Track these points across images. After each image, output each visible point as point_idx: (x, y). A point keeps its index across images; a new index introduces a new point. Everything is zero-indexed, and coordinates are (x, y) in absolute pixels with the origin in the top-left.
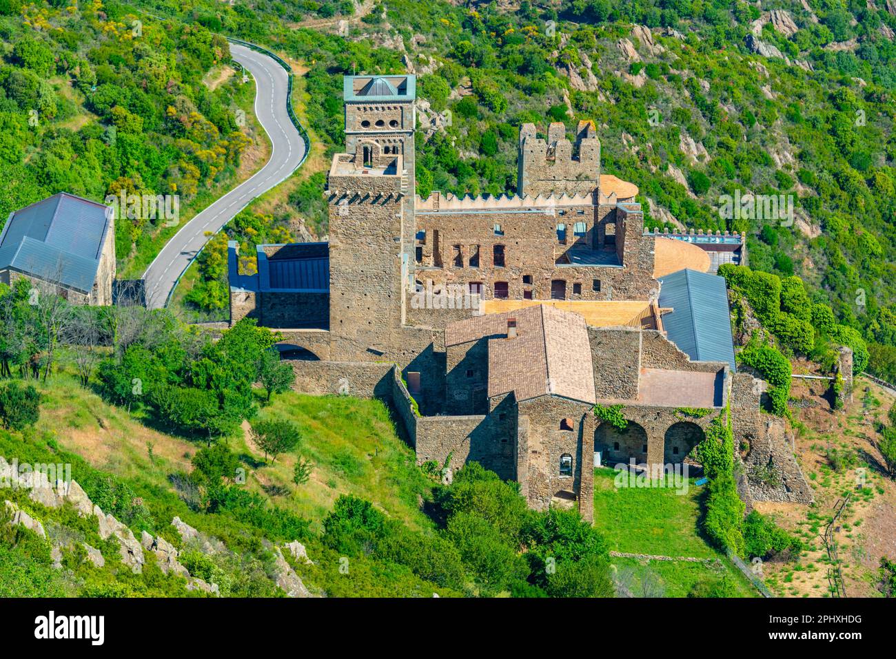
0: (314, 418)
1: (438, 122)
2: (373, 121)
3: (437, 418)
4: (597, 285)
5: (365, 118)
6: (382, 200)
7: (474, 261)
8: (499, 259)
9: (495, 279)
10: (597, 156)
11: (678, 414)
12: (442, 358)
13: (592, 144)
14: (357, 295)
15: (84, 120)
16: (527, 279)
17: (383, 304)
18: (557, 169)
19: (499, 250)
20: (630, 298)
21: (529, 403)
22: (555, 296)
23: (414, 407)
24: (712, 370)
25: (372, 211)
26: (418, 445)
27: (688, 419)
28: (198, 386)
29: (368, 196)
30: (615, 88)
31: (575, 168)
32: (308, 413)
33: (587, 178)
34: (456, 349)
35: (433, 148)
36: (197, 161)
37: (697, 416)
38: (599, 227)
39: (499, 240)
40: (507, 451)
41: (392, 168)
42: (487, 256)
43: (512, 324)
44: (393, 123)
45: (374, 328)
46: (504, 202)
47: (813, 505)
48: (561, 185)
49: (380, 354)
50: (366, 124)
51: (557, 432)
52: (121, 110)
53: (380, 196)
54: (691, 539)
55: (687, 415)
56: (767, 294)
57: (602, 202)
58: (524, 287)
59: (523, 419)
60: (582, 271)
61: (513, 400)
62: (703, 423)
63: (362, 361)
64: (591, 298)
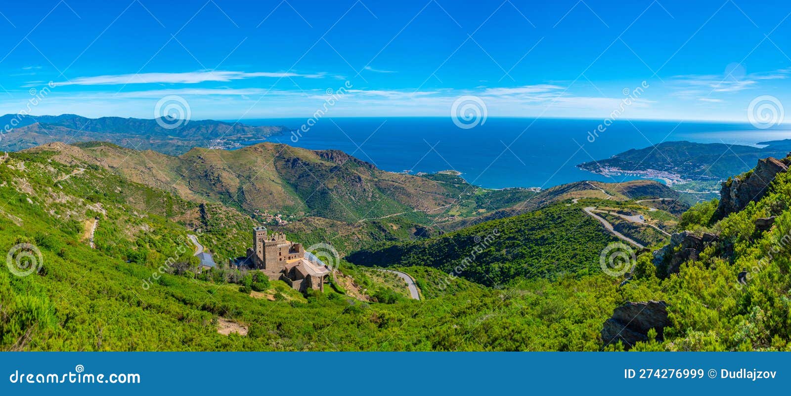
3: (296, 281)
12: (286, 270)
14: (271, 262)
16: (285, 257)
19: (280, 253)
21: (313, 275)
22: (289, 259)
23: (291, 280)
26: (293, 287)
27: (327, 274)
28: (261, 282)
33: (284, 241)
40: (309, 284)
43: (300, 263)
45: (273, 268)
51: (317, 279)
59: (312, 278)
60: (293, 255)
61: (309, 276)
62: (329, 274)
63: (272, 274)
64: (294, 258)
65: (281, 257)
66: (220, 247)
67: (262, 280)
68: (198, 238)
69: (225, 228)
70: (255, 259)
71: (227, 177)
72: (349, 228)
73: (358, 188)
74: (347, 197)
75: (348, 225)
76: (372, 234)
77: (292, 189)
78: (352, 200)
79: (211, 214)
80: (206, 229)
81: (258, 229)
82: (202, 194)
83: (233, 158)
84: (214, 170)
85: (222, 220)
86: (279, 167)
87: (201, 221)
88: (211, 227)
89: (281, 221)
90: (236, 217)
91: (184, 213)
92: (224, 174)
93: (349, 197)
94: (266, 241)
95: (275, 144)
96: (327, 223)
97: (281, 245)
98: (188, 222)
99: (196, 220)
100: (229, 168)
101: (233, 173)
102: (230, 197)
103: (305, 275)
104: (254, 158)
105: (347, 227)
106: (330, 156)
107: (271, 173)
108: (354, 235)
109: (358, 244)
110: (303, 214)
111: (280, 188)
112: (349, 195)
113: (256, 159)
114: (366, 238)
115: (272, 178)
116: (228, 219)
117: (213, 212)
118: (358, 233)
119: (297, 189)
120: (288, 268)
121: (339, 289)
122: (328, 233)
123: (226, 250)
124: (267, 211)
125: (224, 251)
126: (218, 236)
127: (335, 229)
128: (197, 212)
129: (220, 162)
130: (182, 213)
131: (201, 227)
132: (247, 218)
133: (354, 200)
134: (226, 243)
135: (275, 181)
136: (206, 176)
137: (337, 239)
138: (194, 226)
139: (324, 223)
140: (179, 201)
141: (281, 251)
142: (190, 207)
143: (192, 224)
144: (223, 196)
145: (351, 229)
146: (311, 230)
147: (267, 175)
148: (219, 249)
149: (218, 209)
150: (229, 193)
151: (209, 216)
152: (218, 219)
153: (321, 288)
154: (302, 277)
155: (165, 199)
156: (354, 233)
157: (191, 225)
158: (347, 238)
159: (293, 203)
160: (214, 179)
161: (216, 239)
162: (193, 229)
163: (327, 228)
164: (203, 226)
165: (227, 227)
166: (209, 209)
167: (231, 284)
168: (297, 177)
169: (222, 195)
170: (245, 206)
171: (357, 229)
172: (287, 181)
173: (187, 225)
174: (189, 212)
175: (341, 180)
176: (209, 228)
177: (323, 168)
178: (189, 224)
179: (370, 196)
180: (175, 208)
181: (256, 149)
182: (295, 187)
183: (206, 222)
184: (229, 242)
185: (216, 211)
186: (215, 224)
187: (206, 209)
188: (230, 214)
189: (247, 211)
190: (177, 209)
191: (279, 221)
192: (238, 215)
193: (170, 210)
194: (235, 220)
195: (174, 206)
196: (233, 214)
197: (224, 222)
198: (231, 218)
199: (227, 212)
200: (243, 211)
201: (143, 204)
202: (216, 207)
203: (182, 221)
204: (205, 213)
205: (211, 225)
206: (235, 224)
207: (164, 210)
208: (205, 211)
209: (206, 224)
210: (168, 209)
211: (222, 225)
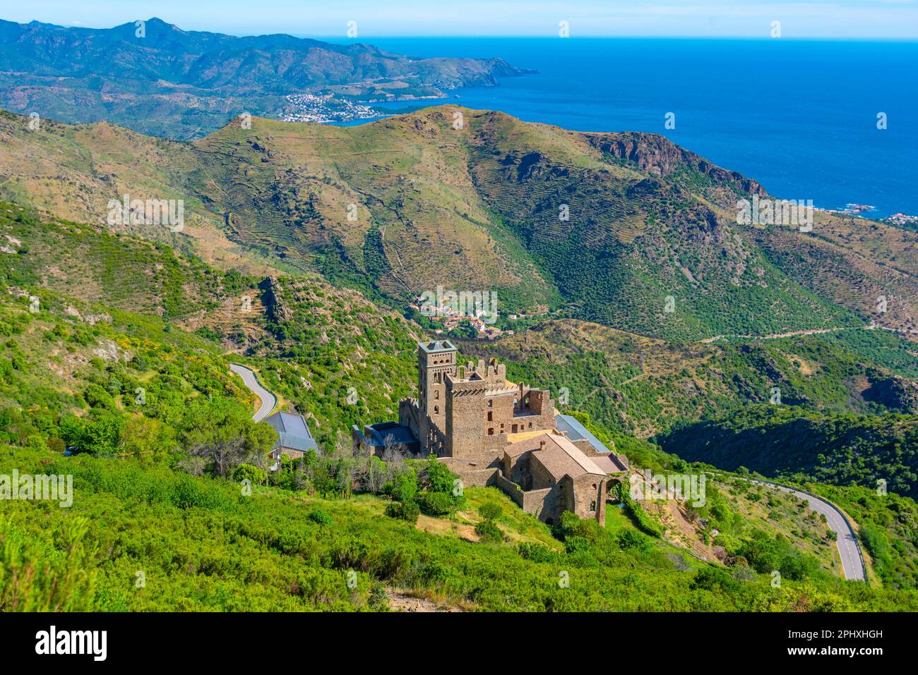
3: (532, 492)
4: (530, 425)
5: (436, 359)
8: (490, 418)
10: (504, 371)
14: (465, 439)
15: (196, 394)
16: (501, 425)
17: (477, 442)
18: (489, 378)
19: (490, 414)
20: (544, 429)
21: (577, 478)
22: (514, 432)
23: (519, 488)
24: (607, 455)
25: (472, 398)
28: (439, 490)
29: (471, 391)
31: (496, 378)
33: (500, 382)
37: (618, 476)
38: (522, 400)
39: (490, 410)
40: (563, 504)
43: (544, 443)
44: (447, 361)
45: (472, 453)
48: (490, 385)
49: (475, 465)
50: (435, 363)
51: (590, 491)
52: (210, 388)
53: (476, 390)
58: (500, 429)
59: (575, 486)
60: (524, 419)
61: (567, 478)
62: (621, 479)
63: (469, 470)
64: (528, 431)
65: (492, 425)
66: (322, 395)
67: (444, 486)
68: (260, 374)
69: (332, 345)
70: (423, 427)
71: (334, 204)
72: (673, 358)
73: (705, 248)
74: (672, 270)
75: (671, 348)
76: (736, 379)
77: (517, 242)
78: (684, 279)
79: (294, 307)
80: (280, 348)
81: (431, 346)
82: (265, 252)
83: (352, 149)
84: (298, 181)
85: (324, 323)
86: (482, 178)
87: (264, 325)
88: (294, 343)
89: (483, 328)
90: (361, 315)
91: (216, 306)
92: (328, 195)
93: (678, 269)
94: (455, 381)
95: (472, 111)
96: (612, 339)
97: (494, 392)
98: (228, 331)
99: (251, 325)
100: (342, 178)
101: (353, 193)
102: (345, 259)
103: (558, 475)
104: (410, 150)
105: (667, 353)
106: (628, 154)
107: (459, 195)
108: (684, 378)
109: (694, 403)
110: (547, 310)
111: (482, 236)
112: (678, 264)
113: (416, 152)
114: (719, 390)
115: (463, 207)
116: (340, 318)
117: (298, 300)
118: (698, 373)
119: (529, 240)
120: (511, 455)
121: (645, 523)
122: (613, 367)
123: (339, 405)
125: (332, 408)
126: (316, 368)
127: (633, 357)
128: (252, 303)
129: (313, 159)
130: (211, 306)
131: (267, 344)
133: (691, 279)
134: (337, 387)
135: (470, 216)
136: (276, 198)
137: (635, 385)
138: (246, 342)
139: (602, 339)
140: (202, 272)
141: (493, 410)
142: (233, 287)
143: (239, 335)
144: (323, 258)
145: (676, 361)
146: (567, 357)
147: (450, 199)
148: (320, 401)
149: (311, 291)
150: (341, 247)
151: (287, 312)
152: (312, 320)
153: (598, 516)
154: (548, 480)
155: (159, 267)
156: (684, 373)
157: (237, 338)
158: (666, 384)
159: (519, 280)
160: (297, 209)
161: (309, 374)
162: (244, 349)
163: (611, 352)
164: (272, 339)
165: (338, 342)
166: (287, 292)
167: (359, 496)
168: (533, 206)
169: (322, 252)
170: (385, 285)
171: (696, 362)
172: (506, 218)
173: (225, 339)
174: (229, 302)
175: (657, 221)
176: (287, 345)
177: (608, 184)
178: (232, 337)
179: (739, 273)
180: (189, 291)
181: (417, 125)
182: (527, 235)
183: (281, 330)
184: (345, 383)
185: (307, 299)
186: (303, 335)
187: (279, 294)
188: (347, 308)
189: (392, 298)
190: (195, 294)
191: (479, 327)
192: (367, 311)
193: (175, 299)
194: (360, 323)
195: (186, 287)
196: (355, 306)
197: (329, 328)
198: (350, 317)
199: (336, 300)
200: (382, 300)
201: (95, 284)
202: (305, 289)
203: (210, 327)
204: (276, 303)
205: (294, 338)
206: (360, 334)
207: (158, 299)
208: (277, 299)
209: (278, 334)
210: (168, 296)
211: (325, 336)
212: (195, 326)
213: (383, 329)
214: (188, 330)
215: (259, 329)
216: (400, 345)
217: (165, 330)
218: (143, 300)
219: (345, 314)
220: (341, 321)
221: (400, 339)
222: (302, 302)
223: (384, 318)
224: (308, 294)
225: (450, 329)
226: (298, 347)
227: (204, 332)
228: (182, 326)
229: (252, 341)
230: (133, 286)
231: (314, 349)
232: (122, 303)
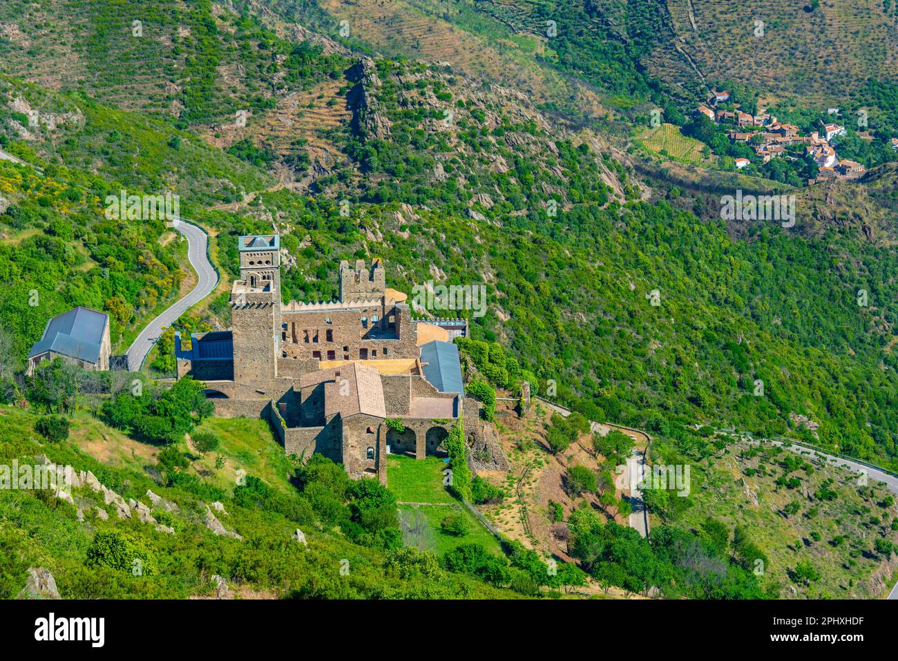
0: (226, 431)
1: (293, 261)
2: (256, 261)
4: (385, 351)
5: (252, 259)
6: (262, 306)
7: (315, 339)
8: (330, 338)
9: (328, 349)
10: (383, 278)
11: (433, 423)
12: (298, 395)
13: (380, 272)
14: (249, 361)
15: (91, 265)
16: (346, 349)
17: (264, 365)
18: (361, 286)
20: (404, 357)
21: (348, 419)
22: (362, 358)
23: (283, 423)
24: (451, 397)
25: (257, 312)
26: (286, 445)
27: (439, 425)
29: (254, 304)
30: (392, 240)
31: (371, 285)
32: (223, 428)
33: (378, 290)
34: (307, 389)
35: (290, 276)
36: (156, 287)
37: (443, 423)
38: (385, 318)
39: (329, 327)
40: (337, 447)
41: (267, 288)
42: (322, 337)
43: (338, 374)
44: (267, 262)
45: (259, 379)
46: (332, 306)
47: (510, 471)
48: (363, 295)
49: (263, 393)
50: (252, 263)
51: (365, 435)
52: (111, 259)
53: (261, 304)
54: (442, 493)
55: (438, 423)
56: (481, 353)
57: (387, 304)
58: (344, 353)
59: (345, 428)
60: (376, 343)
61: (338, 417)
62: (448, 427)
64: (382, 358)
65: (332, 346)
68: (216, 241)
69: (450, 187)
79: (394, 116)
80: (362, 186)
85: (442, 148)
87: (342, 144)
88: (384, 178)
90: (513, 136)
91: (269, 105)
98: (283, 150)
99: (322, 143)
117: (404, 104)
120: (303, 385)
124: (772, 100)
128: (330, 104)
130: (260, 106)
131: (342, 177)
132: (575, 145)
138: (310, 171)
140: (253, 44)
141: (333, 327)
142: (302, 74)
143: (300, 159)
149: (429, 88)
151: (382, 124)
152: (422, 141)
154: (323, 419)
155: (184, 32)
157: (297, 163)
162: (304, 184)
164: (353, 169)
165: (462, 181)
166: (388, 88)
170: (659, 65)
173: (277, 164)
174: (292, 101)
176: (374, 181)
178: (288, 161)
180: (228, 75)
183: (367, 154)
185: (420, 104)
186: (403, 166)
187: (373, 91)
188: (490, 122)
189: (667, 92)
190: (236, 83)
191: (823, 159)
192: (526, 130)
193: (203, 90)
194: (510, 150)
195: (223, 70)
196: (505, 120)
197: (449, 156)
198: (492, 139)
199: (472, 108)
200: (650, 93)
201: (75, 56)
202: (419, 85)
203: (255, 140)
204: (366, 106)
205: (387, 171)
206: (504, 169)
207: (175, 88)
208: (369, 100)
209: (362, 162)
210: (193, 84)
211: (440, 171)
212: (230, 137)
213: (550, 165)
214: (219, 144)
215: (334, 151)
216: (577, 194)
217: (170, 145)
218: (150, 89)
219: (484, 133)
220: (474, 146)
221: (578, 183)
222: (410, 107)
223: (558, 144)
224: (422, 94)
225: (767, 159)
226: (391, 186)
227: (242, 150)
228: (207, 137)
229: (320, 169)
230: (137, 64)
231: (418, 191)
232: (116, 92)
